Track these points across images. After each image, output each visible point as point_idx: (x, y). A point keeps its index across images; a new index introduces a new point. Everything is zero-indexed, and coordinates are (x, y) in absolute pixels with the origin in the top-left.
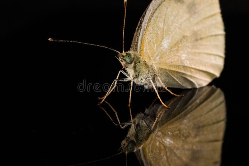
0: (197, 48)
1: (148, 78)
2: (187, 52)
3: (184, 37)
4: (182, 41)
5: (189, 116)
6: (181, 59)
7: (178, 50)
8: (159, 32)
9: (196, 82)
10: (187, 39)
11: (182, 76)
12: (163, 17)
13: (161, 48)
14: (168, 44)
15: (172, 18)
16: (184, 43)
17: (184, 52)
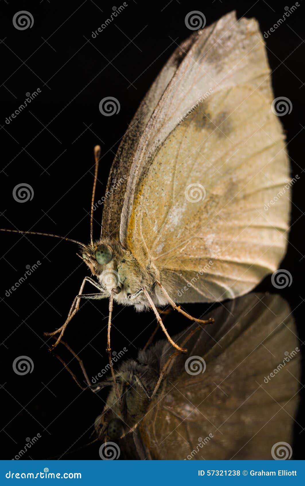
0: (237, 218)
1: (141, 290)
2: (217, 228)
3: (212, 198)
4: (209, 207)
5: (224, 356)
6: (204, 245)
7: (199, 227)
8: (163, 195)
9: (232, 288)
10: (217, 200)
11: (206, 279)
12: (172, 161)
13: (167, 226)
14: (181, 217)
15: (190, 162)
16: (212, 210)
17: (211, 228)
